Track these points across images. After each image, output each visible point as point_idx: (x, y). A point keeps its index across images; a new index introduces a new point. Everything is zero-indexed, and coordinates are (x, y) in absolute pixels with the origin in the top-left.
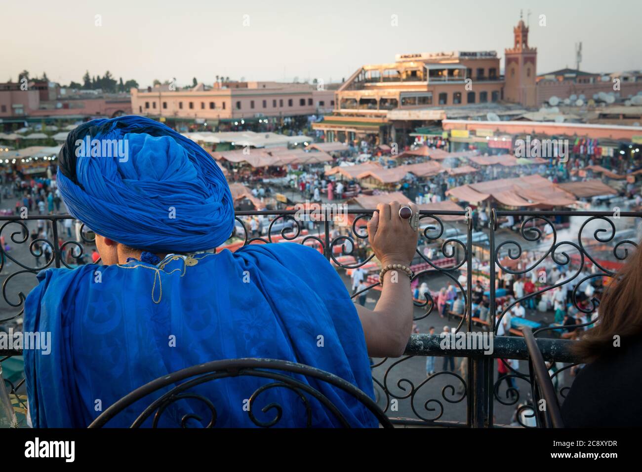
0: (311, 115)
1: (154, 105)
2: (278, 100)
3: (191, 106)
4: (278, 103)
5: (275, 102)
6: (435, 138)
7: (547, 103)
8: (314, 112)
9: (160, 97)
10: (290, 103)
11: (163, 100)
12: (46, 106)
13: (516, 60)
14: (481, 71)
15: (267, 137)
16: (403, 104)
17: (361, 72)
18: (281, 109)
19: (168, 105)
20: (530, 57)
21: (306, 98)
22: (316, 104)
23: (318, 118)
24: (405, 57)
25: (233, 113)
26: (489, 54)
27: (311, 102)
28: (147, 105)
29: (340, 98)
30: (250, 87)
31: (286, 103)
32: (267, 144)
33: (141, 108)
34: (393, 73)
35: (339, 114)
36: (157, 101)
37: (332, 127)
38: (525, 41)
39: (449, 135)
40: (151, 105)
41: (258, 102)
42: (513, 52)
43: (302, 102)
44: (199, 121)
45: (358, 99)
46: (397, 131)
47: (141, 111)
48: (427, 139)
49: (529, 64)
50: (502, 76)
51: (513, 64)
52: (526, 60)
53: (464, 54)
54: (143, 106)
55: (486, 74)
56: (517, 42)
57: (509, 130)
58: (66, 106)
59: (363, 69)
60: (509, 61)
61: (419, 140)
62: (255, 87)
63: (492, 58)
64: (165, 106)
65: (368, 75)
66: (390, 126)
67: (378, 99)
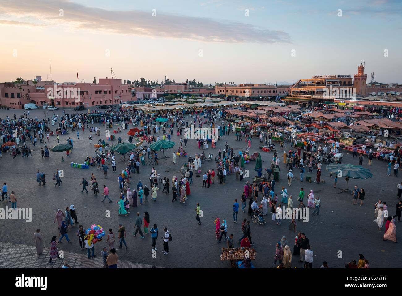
0: (277, 96)
1: (223, 92)
2: (266, 90)
3: (237, 92)
4: (266, 91)
5: (265, 91)
6: (331, 105)
7: (371, 94)
8: (278, 95)
9: (225, 89)
10: (270, 92)
11: (227, 90)
12: (186, 90)
13: (359, 79)
14: (345, 82)
15: (270, 103)
16: (317, 93)
17: (299, 82)
18: (267, 94)
19: (228, 91)
20: (364, 78)
21: (275, 90)
22: (278, 92)
23: (279, 97)
24: (316, 77)
25: (252, 95)
26: (348, 76)
27: (277, 92)
28: (221, 91)
29: (292, 90)
30: (255, 86)
31: (268, 92)
32: (271, 105)
33: (218, 92)
34: (310, 82)
35: (291, 96)
36: (224, 90)
37: (289, 100)
38: (363, 72)
39: (338, 104)
40: (222, 91)
41: (260, 91)
42: (358, 76)
43: (274, 92)
44: (240, 97)
45: (299, 91)
46: (314, 102)
47: (218, 93)
48: (328, 106)
49: (364, 80)
50: (353, 84)
51: (357, 80)
52: (363, 79)
53: (339, 76)
54: (219, 91)
55: (347, 83)
56: (359, 72)
57: (362, 103)
58: (193, 91)
59: (300, 81)
60: (355, 79)
61: (325, 106)
62: (257, 86)
63: (349, 77)
64: (227, 91)
65: (302, 83)
66: (312, 100)
67: (307, 91)
